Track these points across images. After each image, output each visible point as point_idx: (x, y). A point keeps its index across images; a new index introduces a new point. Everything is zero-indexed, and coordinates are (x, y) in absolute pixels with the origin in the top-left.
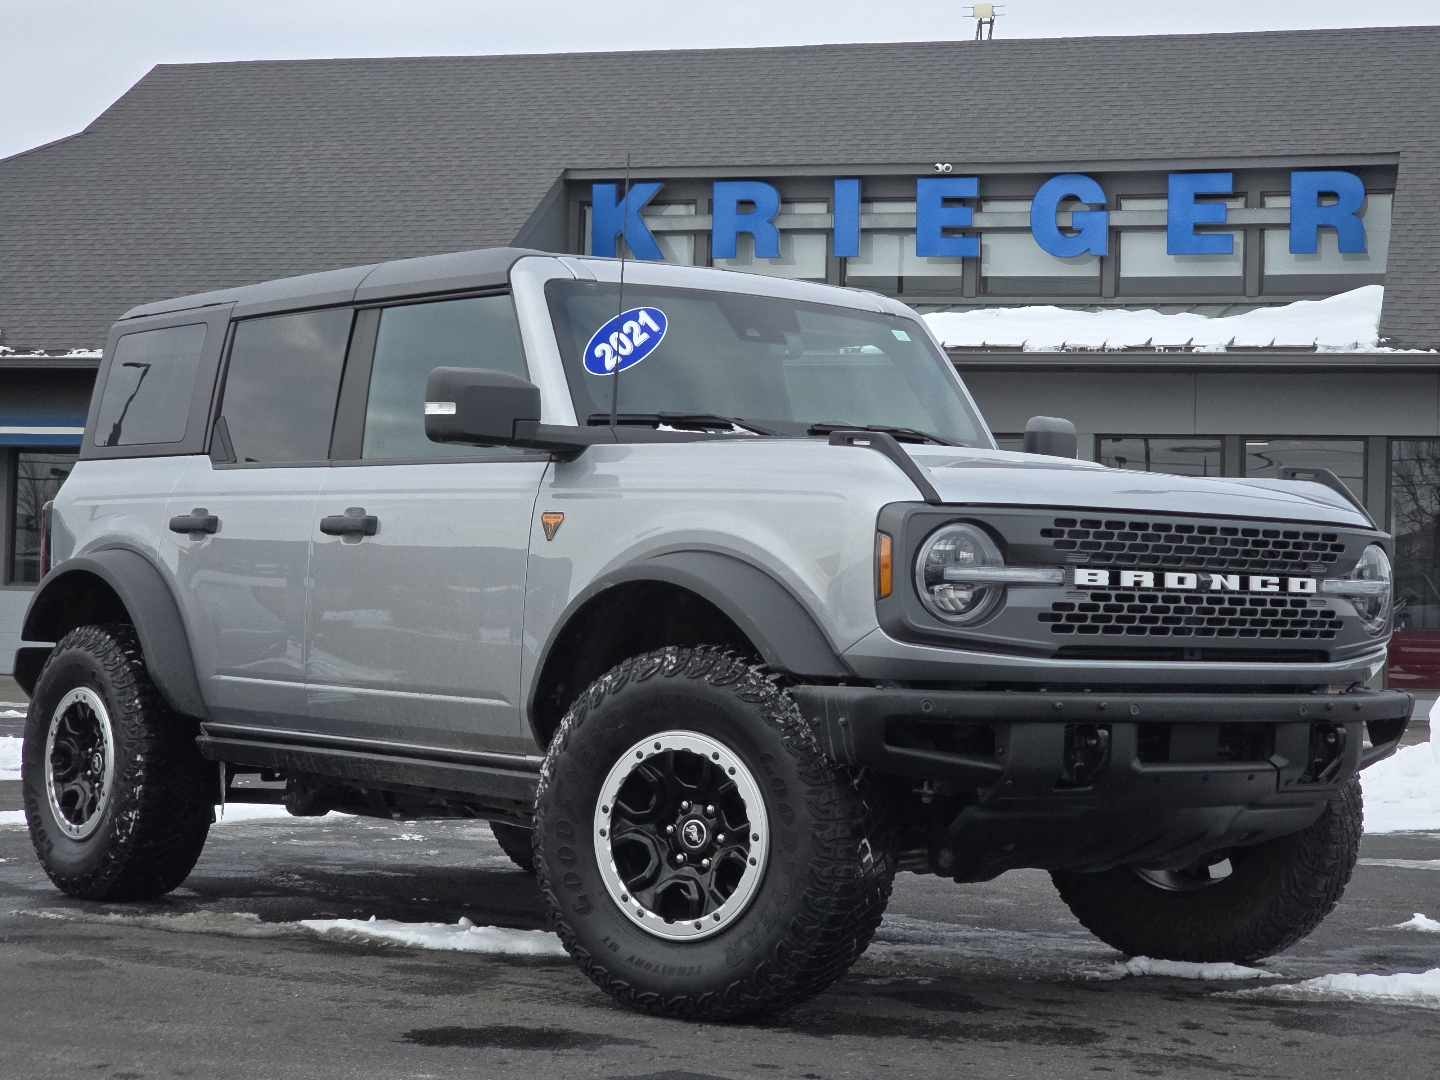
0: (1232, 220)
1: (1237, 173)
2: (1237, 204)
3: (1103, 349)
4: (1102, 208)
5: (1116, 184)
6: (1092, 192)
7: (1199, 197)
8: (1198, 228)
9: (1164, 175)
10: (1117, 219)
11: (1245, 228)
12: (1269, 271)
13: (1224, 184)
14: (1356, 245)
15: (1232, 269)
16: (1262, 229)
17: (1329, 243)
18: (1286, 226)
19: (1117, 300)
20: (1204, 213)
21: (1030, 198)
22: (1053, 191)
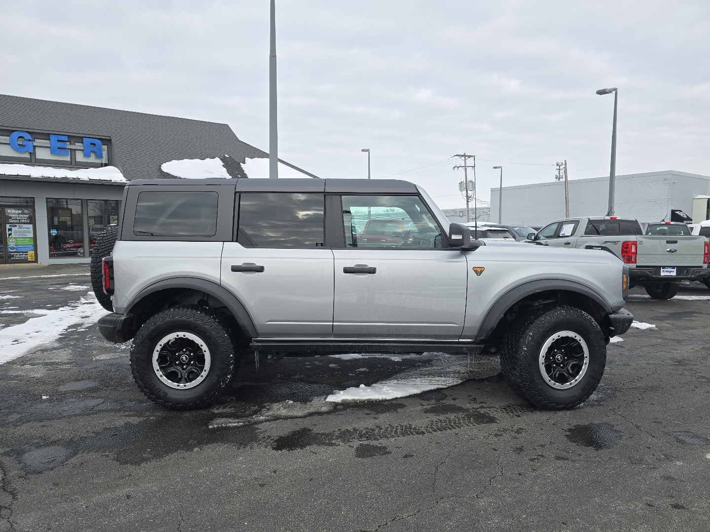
0: (68, 147)
1: (69, 136)
2: (68, 143)
3: (55, 177)
4: (30, 140)
5: (35, 135)
6: (28, 136)
7: (58, 141)
8: (59, 148)
9: (49, 134)
10: (35, 144)
11: (71, 149)
12: (77, 160)
13: (66, 138)
14: (99, 156)
15: (68, 159)
16: (75, 150)
17: (93, 155)
18: (82, 150)
19: (36, 164)
20: (60, 145)
21: (9, 136)
22: (15, 135)
